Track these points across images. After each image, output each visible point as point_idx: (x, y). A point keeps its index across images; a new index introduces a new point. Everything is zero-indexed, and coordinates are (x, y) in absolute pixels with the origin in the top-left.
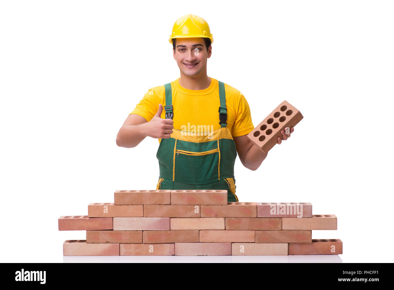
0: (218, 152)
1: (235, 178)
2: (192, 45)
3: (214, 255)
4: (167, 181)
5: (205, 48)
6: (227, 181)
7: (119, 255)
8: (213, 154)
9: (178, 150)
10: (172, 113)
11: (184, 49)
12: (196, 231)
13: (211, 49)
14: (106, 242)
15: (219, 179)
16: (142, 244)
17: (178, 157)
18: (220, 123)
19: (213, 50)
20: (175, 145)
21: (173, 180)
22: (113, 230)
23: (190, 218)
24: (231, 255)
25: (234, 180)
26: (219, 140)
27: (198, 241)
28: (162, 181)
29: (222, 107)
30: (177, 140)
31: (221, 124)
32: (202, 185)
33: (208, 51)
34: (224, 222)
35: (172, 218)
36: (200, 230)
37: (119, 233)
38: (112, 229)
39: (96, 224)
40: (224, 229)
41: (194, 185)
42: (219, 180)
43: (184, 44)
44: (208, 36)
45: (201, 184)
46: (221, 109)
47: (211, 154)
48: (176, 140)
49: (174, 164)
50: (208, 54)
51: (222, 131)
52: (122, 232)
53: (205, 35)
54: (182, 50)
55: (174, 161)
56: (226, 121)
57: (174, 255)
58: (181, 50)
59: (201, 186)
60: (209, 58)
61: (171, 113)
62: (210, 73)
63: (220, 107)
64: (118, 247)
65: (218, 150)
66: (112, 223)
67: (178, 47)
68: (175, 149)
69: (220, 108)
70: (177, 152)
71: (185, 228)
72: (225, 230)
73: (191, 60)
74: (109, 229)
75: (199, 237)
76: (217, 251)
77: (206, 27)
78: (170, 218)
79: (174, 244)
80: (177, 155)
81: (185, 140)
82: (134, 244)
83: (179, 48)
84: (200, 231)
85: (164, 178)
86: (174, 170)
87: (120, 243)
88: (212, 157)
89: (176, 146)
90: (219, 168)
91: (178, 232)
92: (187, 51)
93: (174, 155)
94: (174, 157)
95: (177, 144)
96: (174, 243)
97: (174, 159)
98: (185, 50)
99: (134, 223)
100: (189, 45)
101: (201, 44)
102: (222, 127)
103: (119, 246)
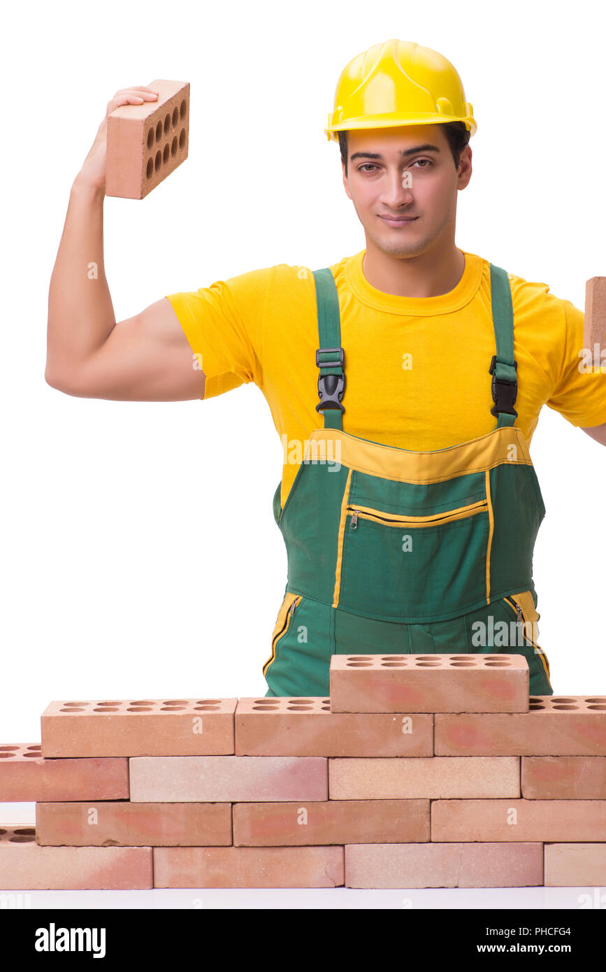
0: (488, 512)
1: (537, 589)
2: (400, 152)
3: (482, 885)
4: (312, 604)
5: (446, 156)
6: (515, 604)
7: (150, 886)
8: (469, 521)
9: (354, 507)
10: (340, 377)
11: (373, 165)
12: (419, 802)
13: (470, 156)
14: (106, 842)
15: (488, 600)
16: (231, 849)
17: (355, 531)
18: (495, 412)
19: (476, 163)
20: (347, 490)
21: (335, 605)
22: (128, 800)
23: (397, 757)
24: (543, 886)
25: (535, 598)
26: (491, 471)
27: (427, 839)
28: (297, 602)
29: (503, 356)
30: (354, 472)
31: (497, 416)
32: (430, 624)
33: (460, 167)
34: (518, 772)
35: (336, 759)
36: (431, 800)
37: (151, 811)
38: (126, 798)
39: (70, 781)
40: (517, 794)
41: (406, 624)
42: (489, 602)
43: (373, 147)
44: (456, 115)
45: (429, 620)
46: (498, 362)
47: (462, 520)
48: (350, 472)
49: (340, 551)
50: (460, 176)
51: (500, 440)
52: (161, 806)
53: (446, 111)
54: (369, 167)
55: (341, 543)
56: (514, 404)
57: (343, 886)
58: (364, 169)
59: (427, 627)
60: (462, 188)
61: (337, 377)
62: (466, 239)
63: (494, 358)
64: (149, 860)
65: (486, 505)
66: (126, 777)
67: (354, 157)
68: (344, 504)
69: (495, 361)
70: (352, 513)
71: (381, 794)
72: (522, 797)
73: (397, 201)
74: (116, 797)
75: (428, 823)
76: (492, 871)
77: (450, 84)
78: (328, 758)
79: (340, 849)
80: (352, 522)
81: (377, 475)
82: (203, 849)
83: (359, 161)
84: (434, 803)
85: (301, 593)
86: (338, 571)
87: (153, 847)
88: (466, 529)
89: (350, 493)
90: (488, 564)
91: (358, 807)
92: (384, 170)
93: (343, 522)
94: (342, 530)
95: (352, 486)
96: (343, 846)
97: (341, 535)
98: (378, 168)
99: (202, 777)
100: (391, 150)
101: (431, 143)
102: (500, 425)
103: (150, 855)
